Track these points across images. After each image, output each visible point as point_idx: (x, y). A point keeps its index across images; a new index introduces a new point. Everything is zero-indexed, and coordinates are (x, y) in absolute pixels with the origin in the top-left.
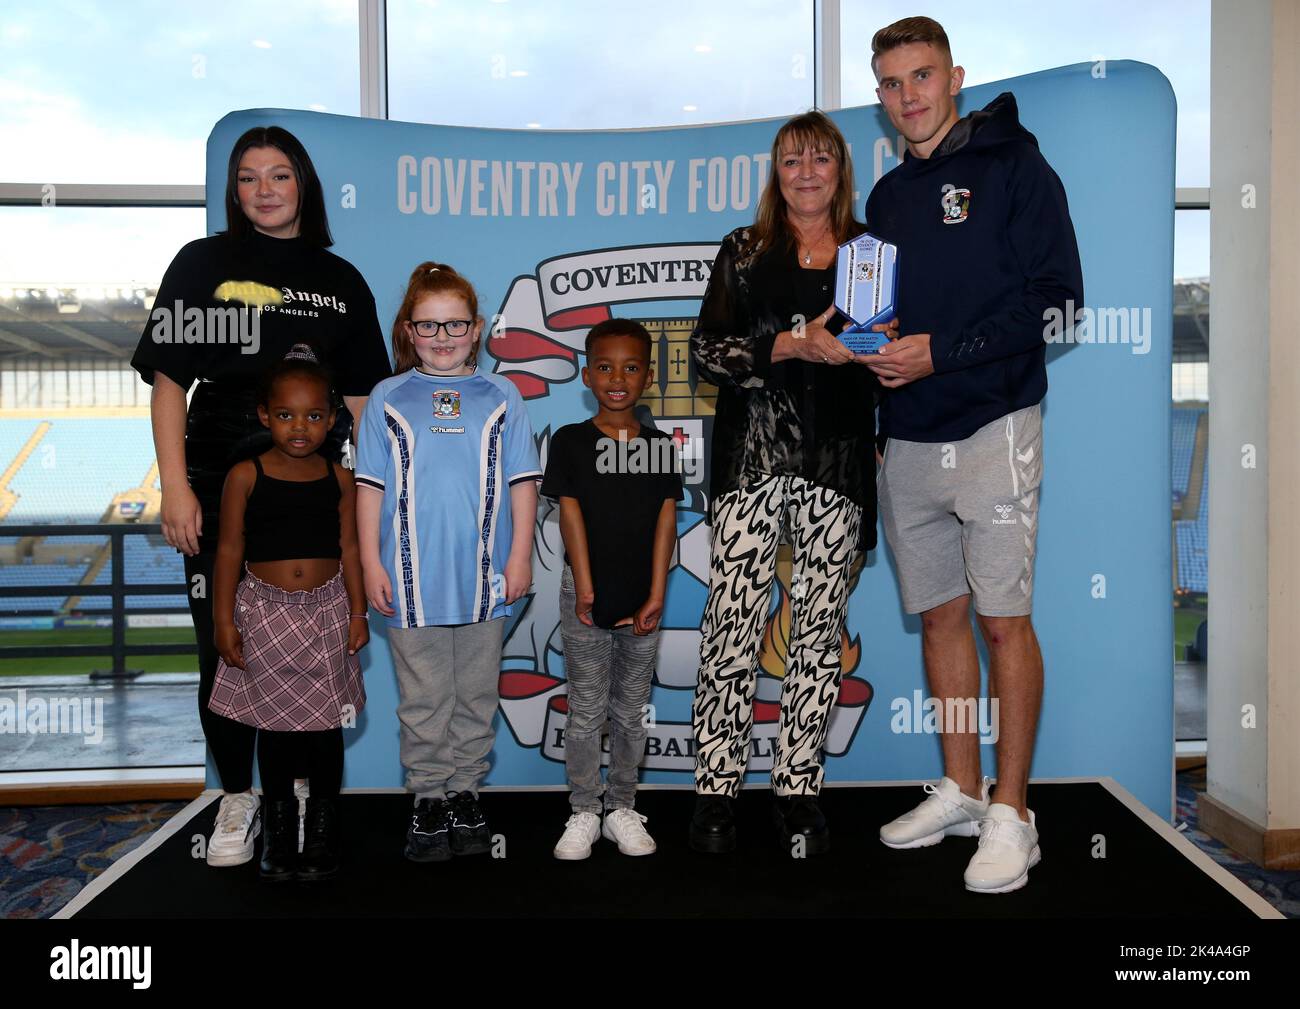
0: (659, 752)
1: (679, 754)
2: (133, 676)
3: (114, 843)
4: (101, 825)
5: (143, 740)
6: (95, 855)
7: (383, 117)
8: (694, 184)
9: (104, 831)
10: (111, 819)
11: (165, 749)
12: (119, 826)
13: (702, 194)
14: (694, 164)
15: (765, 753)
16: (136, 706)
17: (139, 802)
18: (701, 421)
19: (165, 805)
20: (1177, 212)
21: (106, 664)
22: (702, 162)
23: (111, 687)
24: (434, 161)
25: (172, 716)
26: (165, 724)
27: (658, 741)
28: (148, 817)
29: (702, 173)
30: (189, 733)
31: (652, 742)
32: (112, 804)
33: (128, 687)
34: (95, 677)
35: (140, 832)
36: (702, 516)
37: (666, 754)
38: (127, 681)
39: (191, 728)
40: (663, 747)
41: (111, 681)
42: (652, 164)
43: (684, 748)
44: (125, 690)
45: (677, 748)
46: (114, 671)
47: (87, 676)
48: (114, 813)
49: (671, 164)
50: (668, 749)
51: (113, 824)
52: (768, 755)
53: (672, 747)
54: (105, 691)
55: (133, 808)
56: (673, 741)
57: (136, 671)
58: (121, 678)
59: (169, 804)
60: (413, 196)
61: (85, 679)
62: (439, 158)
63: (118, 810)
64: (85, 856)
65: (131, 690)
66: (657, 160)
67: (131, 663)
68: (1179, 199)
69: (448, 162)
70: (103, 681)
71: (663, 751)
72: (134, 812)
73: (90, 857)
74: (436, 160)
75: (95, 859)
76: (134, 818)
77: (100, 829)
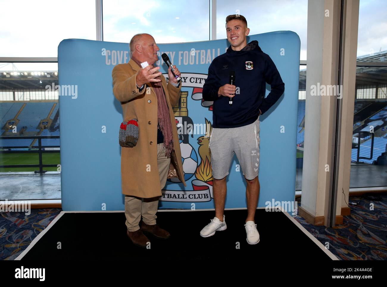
0: (171, 197)
1: (176, 198)
2: (44, 172)
3: (40, 220)
4: (37, 215)
5: (47, 190)
6: (36, 223)
7: (102, 40)
8: (180, 58)
9: (38, 217)
10: (40, 213)
11: (52, 193)
12: (41, 215)
13: (182, 60)
14: (180, 53)
15: (197, 198)
16: (45, 181)
17: (46, 208)
18: (182, 118)
19: (52, 209)
20: (300, 66)
21: (38, 169)
22: (182, 52)
23: (39, 175)
24: (115, 52)
25: (54, 183)
26: (52, 186)
27: (171, 195)
28: (48, 213)
29: (182, 55)
30: (58, 188)
31: (169, 195)
32: (40, 209)
33: (43, 175)
34: (36, 172)
35: (47, 217)
36: (182, 141)
37: (173, 198)
38: (43, 173)
39: (58, 187)
40: (172, 196)
41: (39, 173)
42: (170, 53)
43: (177, 196)
44: (43, 176)
45: (175, 197)
46: (40, 171)
47: (34, 172)
48: (40, 212)
49: (174, 53)
50: (173, 197)
51: (40, 214)
52: (198, 198)
53: (174, 196)
54: (38, 176)
55: (45, 210)
56: (175, 195)
57: (45, 171)
58: (42, 173)
59: (53, 209)
60: (110, 60)
61: (33, 173)
62: (116, 51)
63: (41, 211)
64: (34, 224)
65: (44, 176)
66: (171, 51)
67: (44, 169)
68: (301, 63)
69: (118, 52)
70: (37, 173)
71: (172, 197)
72: (45, 211)
73: (35, 224)
74: (115, 51)
75: (36, 224)
76: (45, 213)
77: (37, 216)
